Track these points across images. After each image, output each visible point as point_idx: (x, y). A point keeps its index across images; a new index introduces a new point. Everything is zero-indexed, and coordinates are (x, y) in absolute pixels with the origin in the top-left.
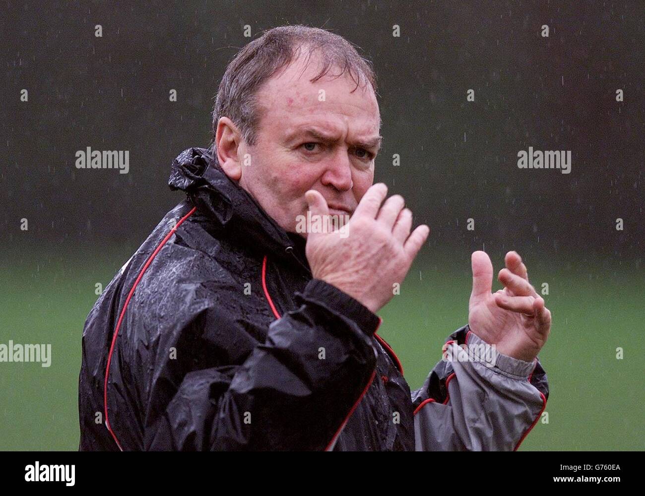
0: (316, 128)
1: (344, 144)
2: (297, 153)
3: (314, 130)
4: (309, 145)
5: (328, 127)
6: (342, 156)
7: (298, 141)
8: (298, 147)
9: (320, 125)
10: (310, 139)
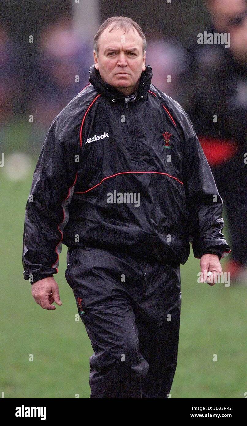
0: (110, 48)
1: (122, 51)
2: (108, 56)
3: (109, 48)
4: (112, 54)
5: (114, 47)
6: (122, 55)
7: (107, 53)
8: (108, 55)
9: (112, 47)
10: (110, 52)
